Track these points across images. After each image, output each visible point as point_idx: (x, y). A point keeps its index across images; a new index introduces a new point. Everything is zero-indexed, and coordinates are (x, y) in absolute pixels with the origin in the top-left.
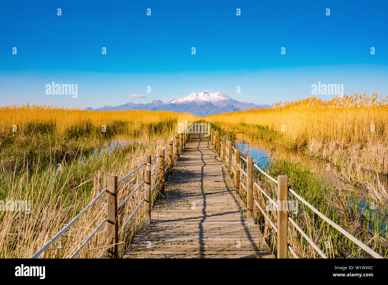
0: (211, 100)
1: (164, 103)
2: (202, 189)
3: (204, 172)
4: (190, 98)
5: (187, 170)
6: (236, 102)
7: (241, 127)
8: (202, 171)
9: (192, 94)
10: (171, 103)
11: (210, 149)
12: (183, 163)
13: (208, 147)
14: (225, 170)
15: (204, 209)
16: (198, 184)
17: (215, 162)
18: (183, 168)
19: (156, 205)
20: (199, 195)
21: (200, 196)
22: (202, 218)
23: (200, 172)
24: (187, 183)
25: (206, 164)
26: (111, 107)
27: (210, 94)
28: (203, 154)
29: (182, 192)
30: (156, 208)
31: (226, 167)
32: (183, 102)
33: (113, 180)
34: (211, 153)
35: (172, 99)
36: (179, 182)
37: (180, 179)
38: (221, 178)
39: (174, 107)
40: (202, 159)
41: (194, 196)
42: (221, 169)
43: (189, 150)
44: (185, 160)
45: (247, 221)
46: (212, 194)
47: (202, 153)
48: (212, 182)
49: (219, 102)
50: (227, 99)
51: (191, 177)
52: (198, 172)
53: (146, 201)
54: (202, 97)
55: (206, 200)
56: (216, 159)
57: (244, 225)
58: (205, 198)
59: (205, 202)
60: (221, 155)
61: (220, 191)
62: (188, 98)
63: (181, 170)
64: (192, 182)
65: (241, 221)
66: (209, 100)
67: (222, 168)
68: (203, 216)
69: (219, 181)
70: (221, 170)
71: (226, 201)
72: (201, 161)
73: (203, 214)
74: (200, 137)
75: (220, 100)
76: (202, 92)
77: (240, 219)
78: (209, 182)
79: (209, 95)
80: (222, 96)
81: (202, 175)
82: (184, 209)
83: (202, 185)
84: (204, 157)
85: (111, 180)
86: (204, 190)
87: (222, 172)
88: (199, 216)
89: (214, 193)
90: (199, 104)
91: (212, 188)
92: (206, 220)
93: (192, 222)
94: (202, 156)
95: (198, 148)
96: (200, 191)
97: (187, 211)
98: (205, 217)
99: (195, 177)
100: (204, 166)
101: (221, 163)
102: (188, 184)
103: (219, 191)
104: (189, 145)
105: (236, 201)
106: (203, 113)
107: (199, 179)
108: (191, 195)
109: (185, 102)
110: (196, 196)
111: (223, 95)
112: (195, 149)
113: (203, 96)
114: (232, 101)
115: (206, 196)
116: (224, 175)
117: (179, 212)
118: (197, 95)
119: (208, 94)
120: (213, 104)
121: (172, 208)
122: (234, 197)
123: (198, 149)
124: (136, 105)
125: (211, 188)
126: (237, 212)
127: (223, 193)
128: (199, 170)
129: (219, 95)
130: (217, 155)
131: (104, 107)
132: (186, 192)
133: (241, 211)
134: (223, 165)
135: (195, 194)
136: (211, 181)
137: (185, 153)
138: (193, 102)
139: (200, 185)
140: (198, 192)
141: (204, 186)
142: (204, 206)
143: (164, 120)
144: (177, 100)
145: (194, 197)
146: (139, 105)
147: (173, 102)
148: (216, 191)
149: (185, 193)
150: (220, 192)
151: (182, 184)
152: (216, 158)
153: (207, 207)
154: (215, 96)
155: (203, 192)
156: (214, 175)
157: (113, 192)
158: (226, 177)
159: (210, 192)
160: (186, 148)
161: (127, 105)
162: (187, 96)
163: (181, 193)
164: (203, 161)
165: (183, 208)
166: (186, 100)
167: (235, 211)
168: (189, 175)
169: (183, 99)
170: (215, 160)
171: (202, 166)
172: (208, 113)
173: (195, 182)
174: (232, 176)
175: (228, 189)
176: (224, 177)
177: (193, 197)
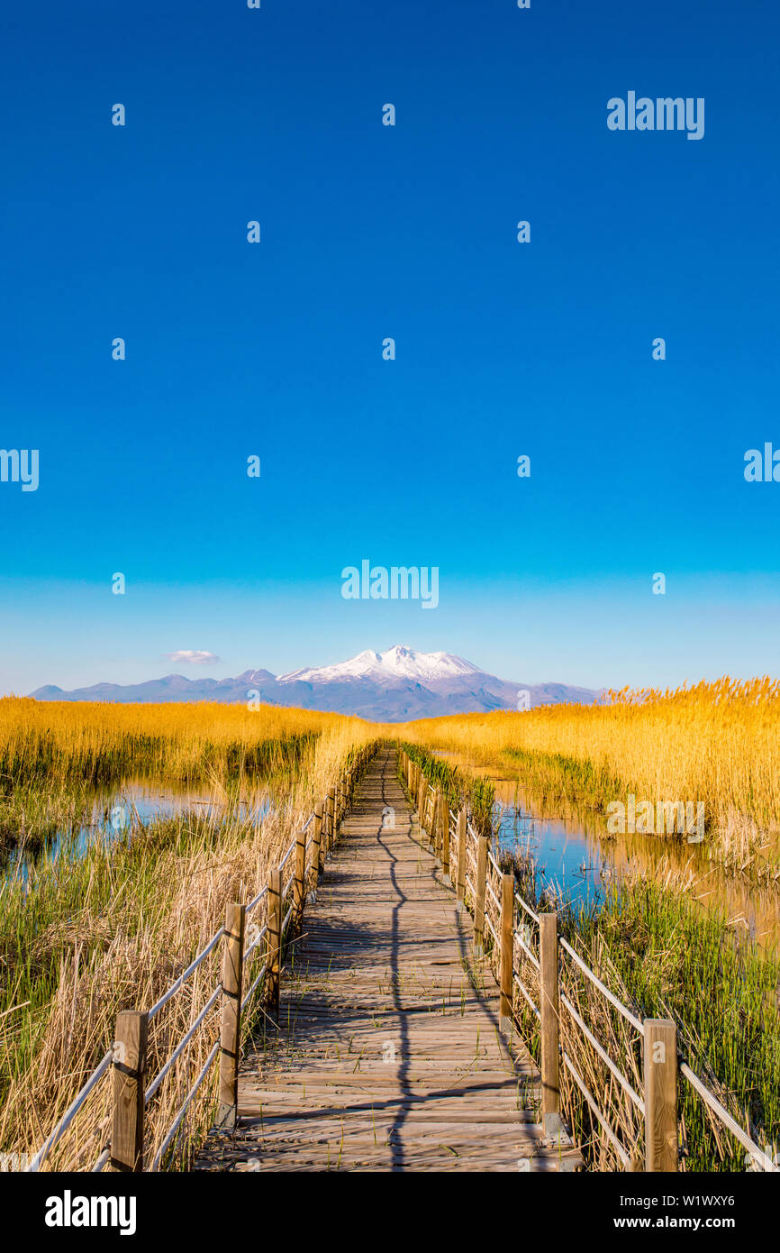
0: (420, 676)
1: (278, 679)
2: (396, 993)
3: (400, 928)
4: (357, 666)
5: (346, 919)
6: (495, 682)
7: (507, 761)
8: (396, 923)
9: (363, 654)
10: (299, 682)
11: (416, 842)
12: (335, 894)
13: (409, 834)
14: (464, 923)
15: (404, 1070)
16: (383, 972)
17: (432, 890)
18: (336, 914)
19: (252, 1051)
20: (384, 1015)
21: (390, 1019)
22: (399, 1107)
23: (390, 928)
24: (348, 968)
25: (405, 900)
26: (118, 686)
27: (418, 655)
28: (397, 861)
29: (334, 1002)
30: (254, 1062)
31: (468, 909)
32: (337, 678)
33: (136, 1027)
34: (418, 857)
35: (302, 669)
36: (323, 966)
37: (326, 954)
38: (452, 952)
39: (309, 692)
40: (394, 880)
41: (370, 1017)
42: (453, 916)
43: (351, 842)
44: (342, 883)
45: (541, 1121)
46: (427, 1011)
47: (391, 855)
48: (426, 966)
49: (443, 681)
50: (470, 672)
51: (357, 946)
52: (380, 927)
53: (225, 1051)
54: (394, 665)
55: (411, 1034)
56: (437, 880)
57: (531, 1136)
58: (405, 1029)
59: (406, 1043)
60: (451, 868)
61: (453, 999)
62: (350, 668)
63: (329, 921)
64: (363, 963)
65: (521, 1122)
66: (413, 675)
67: (457, 913)
68: (402, 1097)
69: (448, 964)
70: (454, 922)
71: (470, 1039)
72: (389, 887)
73: (403, 1092)
74: (384, 795)
75: (446, 676)
76: (395, 650)
77: (518, 1114)
78: (418, 966)
79: (414, 659)
80: (453, 661)
81: (395, 939)
82: (340, 1070)
83: (395, 980)
84: (397, 869)
85: (130, 1025)
86: (401, 997)
87: (456, 930)
88: (389, 1098)
89: (433, 1009)
90: (383, 686)
91: (427, 989)
92: (411, 1114)
93: (365, 1125)
94: (393, 865)
95: (379, 836)
96: (390, 997)
97: (351, 1076)
98: (408, 1101)
99: (372, 946)
100: (400, 906)
101: (451, 894)
102: (353, 971)
103: (447, 1000)
104: (350, 823)
105: (503, 1039)
106: (393, 713)
107: (385, 954)
108: (362, 1012)
109: (342, 677)
110: (376, 1016)
111: (456, 660)
112: (369, 840)
113: (395, 661)
114: (482, 677)
115: (409, 1017)
116: (462, 939)
117: (325, 1080)
118: (379, 658)
119: (412, 656)
120: (425, 686)
121: (303, 1065)
122: (497, 1025)
123: (380, 841)
124: (192, 682)
125: (422, 990)
126: (507, 1084)
127: (460, 1008)
128: (386, 919)
129: (444, 661)
130: (438, 863)
131: (97, 686)
132: (343, 1001)
133: (519, 1081)
134: (459, 905)
135: (372, 1009)
136: (423, 963)
137: (341, 855)
138: (364, 678)
139: (390, 976)
140: (383, 1004)
141: (401, 981)
142: (403, 1058)
143: (274, 733)
144: (317, 672)
145: (372, 1020)
146: (202, 682)
147: (305, 677)
148: (439, 1001)
149: (341, 1007)
150: (450, 1005)
151: (331, 973)
152: (437, 874)
153: (413, 1062)
154: (431, 664)
155: (398, 1004)
156: (432, 938)
157: (133, 1066)
158: (468, 950)
159: (420, 1003)
160: (343, 836)
161: (165, 682)
162: (348, 660)
163: (330, 1006)
164: (397, 888)
165: (335, 1066)
166: (343, 672)
167: (501, 1080)
168: (354, 940)
169: (335, 670)
170: (433, 884)
171: (395, 905)
172: (406, 711)
173: (373, 964)
174: (488, 948)
175: (478, 995)
176: (463, 946)
177: (366, 1021)
